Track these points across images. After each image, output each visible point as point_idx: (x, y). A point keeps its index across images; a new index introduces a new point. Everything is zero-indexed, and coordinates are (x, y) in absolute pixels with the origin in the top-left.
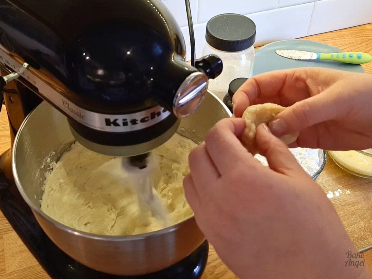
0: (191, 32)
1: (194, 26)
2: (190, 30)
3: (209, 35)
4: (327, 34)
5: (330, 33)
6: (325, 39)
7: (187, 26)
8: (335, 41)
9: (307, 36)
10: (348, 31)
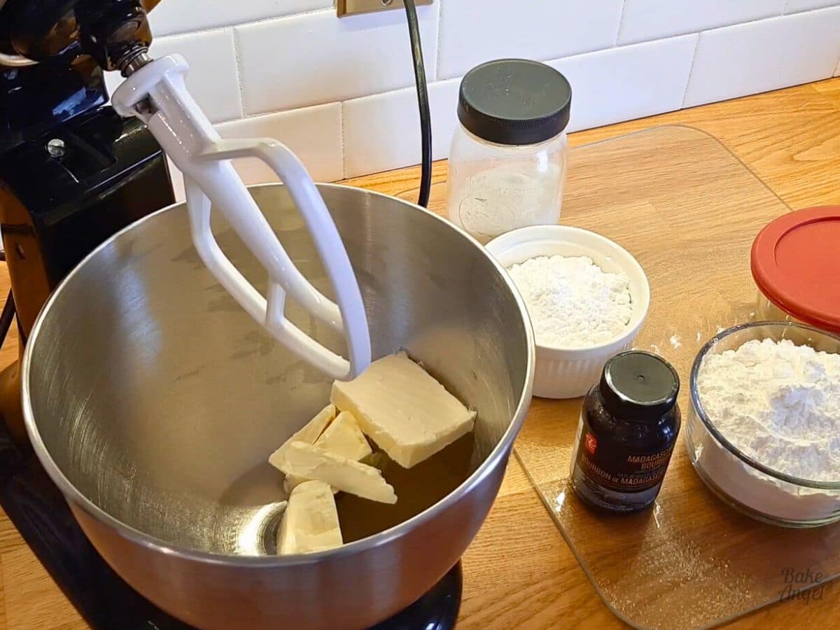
0: (422, 100)
1: (429, 86)
2: (421, 94)
3: (467, 108)
4: (728, 104)
5: (735, 103)
6: (722, 115)
7: (414, 86)
8: (746, 119)
9: (682, 109)
10: (774, 97)
